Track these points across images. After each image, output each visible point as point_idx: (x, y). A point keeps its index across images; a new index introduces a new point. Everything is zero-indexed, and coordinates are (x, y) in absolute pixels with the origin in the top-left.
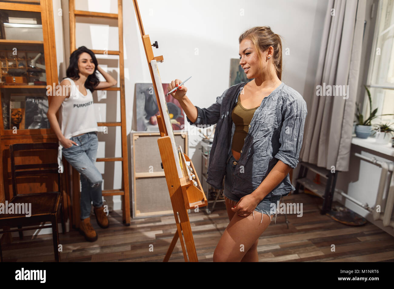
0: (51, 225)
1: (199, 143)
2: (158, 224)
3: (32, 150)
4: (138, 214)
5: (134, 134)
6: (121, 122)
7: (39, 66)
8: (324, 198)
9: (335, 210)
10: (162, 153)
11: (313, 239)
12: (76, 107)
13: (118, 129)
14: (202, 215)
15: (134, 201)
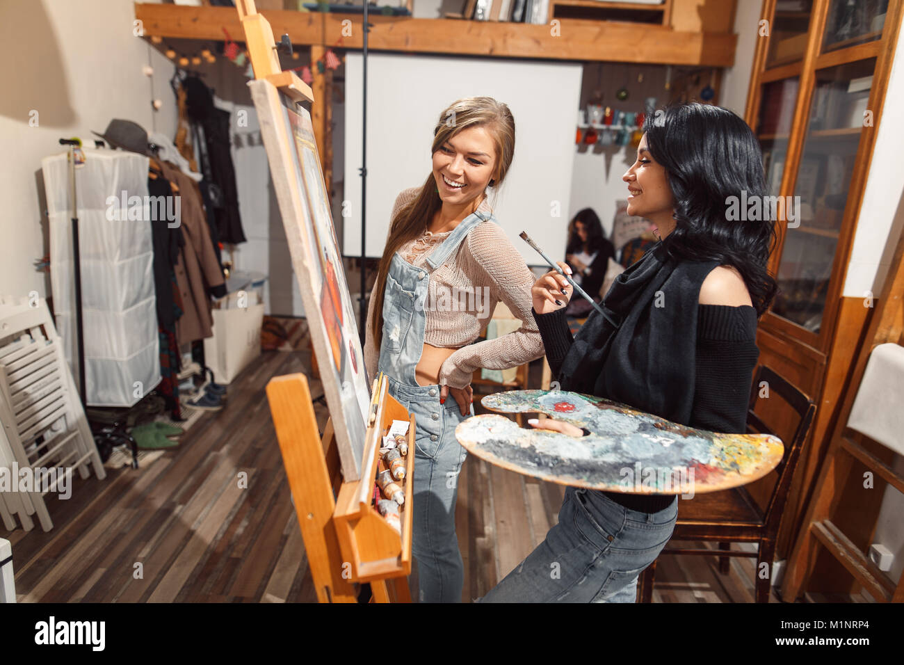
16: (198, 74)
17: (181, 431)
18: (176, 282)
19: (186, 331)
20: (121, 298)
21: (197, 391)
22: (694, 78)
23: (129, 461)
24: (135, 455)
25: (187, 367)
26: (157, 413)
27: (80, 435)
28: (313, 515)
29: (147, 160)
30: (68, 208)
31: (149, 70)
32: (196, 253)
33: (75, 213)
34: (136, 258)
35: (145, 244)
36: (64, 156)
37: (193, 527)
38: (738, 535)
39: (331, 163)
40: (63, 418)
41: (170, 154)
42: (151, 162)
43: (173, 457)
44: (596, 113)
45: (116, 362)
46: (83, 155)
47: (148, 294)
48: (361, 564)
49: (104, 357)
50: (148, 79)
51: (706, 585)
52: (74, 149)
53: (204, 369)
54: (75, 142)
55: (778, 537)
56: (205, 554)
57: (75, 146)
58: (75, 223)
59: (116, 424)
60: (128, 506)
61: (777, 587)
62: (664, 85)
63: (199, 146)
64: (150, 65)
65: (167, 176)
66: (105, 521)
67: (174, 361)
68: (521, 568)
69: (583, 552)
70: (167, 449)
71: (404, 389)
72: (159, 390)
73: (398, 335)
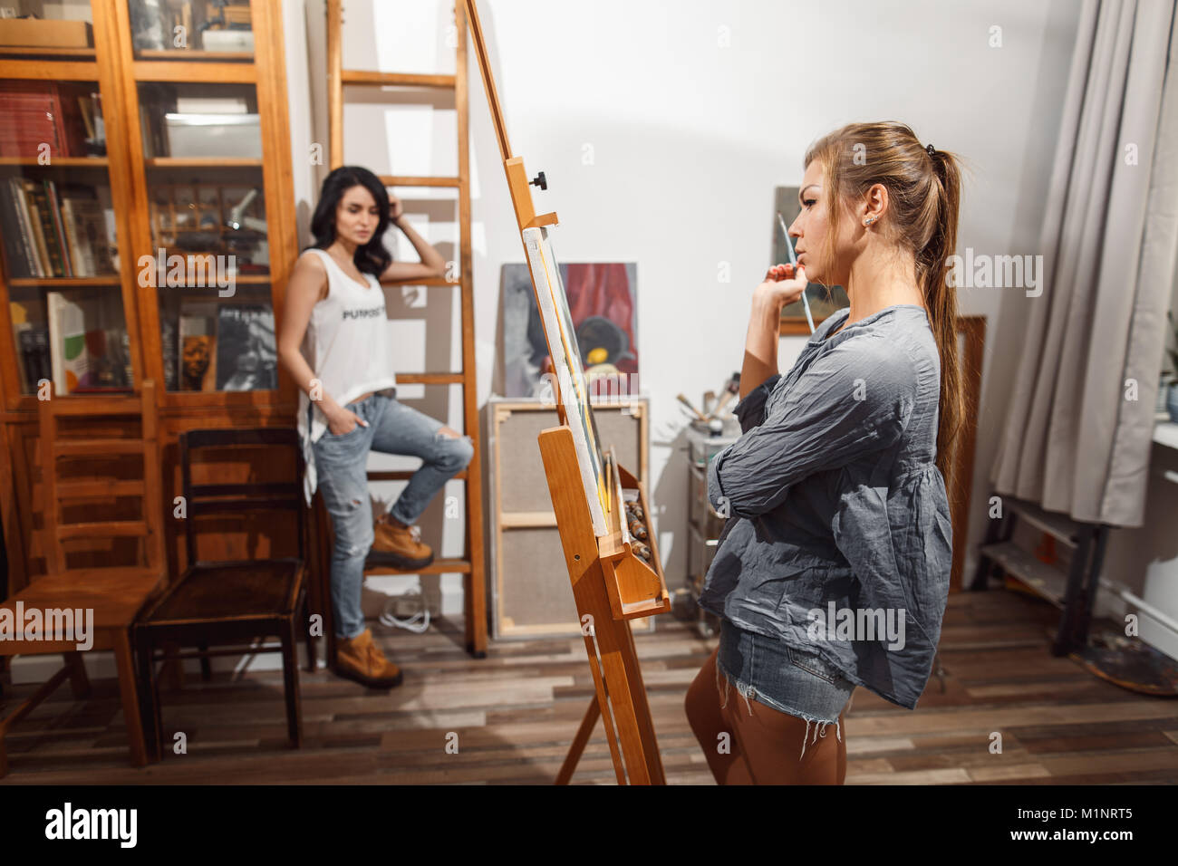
0: (278, 644)
1: (682, 434)
2: (561, 658)
3: (232, 446)
4: (507, 628)
5: (498, 407)
6: (463, 372)
7: (252, 223)
8: (1062, 607)
9: (1102, 644)
10: (548, 470)
11: (1021, 728)
12: (349, 318)
13: (456, 391)
14: (689, 638)
15: (497, 590)
48: (624, 605)
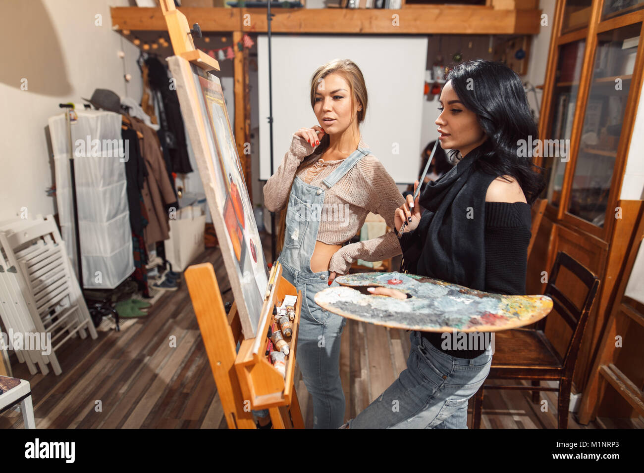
16: (156, 55)
17: (148, 305)
18: (143, 201)
19: (151, 235)
20: (105, 214)
21: (160, 277)
22: (510, 43)
23: (114, 326)
24: (117, 322)
25: (153, 261)
26: (132, 293)
27: (79, 309)
28: (221, 363)
29: (120, 117)
30: (67, 152)
31: (122, 54)
32: (157, 181)
33: (72, 155)
34: (115, 185)
35: (120, 175)
36: (63, 116)
37: (157, 371)
38: (544, 375)
39: (250, 115)
40: (67, 297)
41: (137, 112)
42: (123, 118)
43: (143, 323)
44: (439, 72)
45: (103, 258)
46: (76, 114)
47: (124, 211)
48: (256, 397)
49: (94, 255)
50: (121, 60)
51: (523, 412)
52: (70, 111)
53: (165, 261)
54: (70, 106)
55: (573, 376)
56: (165, 390)
57: (70, 109)
58: (72, 162)
59: (104, 301)
60: (113, 357)
61: (575, 413)
62: (488, 49)
63: (158, 106)
64: (123, 50)
65: (135, 128)
66: (97, 368)
67: (143, 256)
68: (382, 397)
69: (425, 388)
70: (140, 317)
71: (301, 275)
72: (133, 276)
73: (298, 236)
